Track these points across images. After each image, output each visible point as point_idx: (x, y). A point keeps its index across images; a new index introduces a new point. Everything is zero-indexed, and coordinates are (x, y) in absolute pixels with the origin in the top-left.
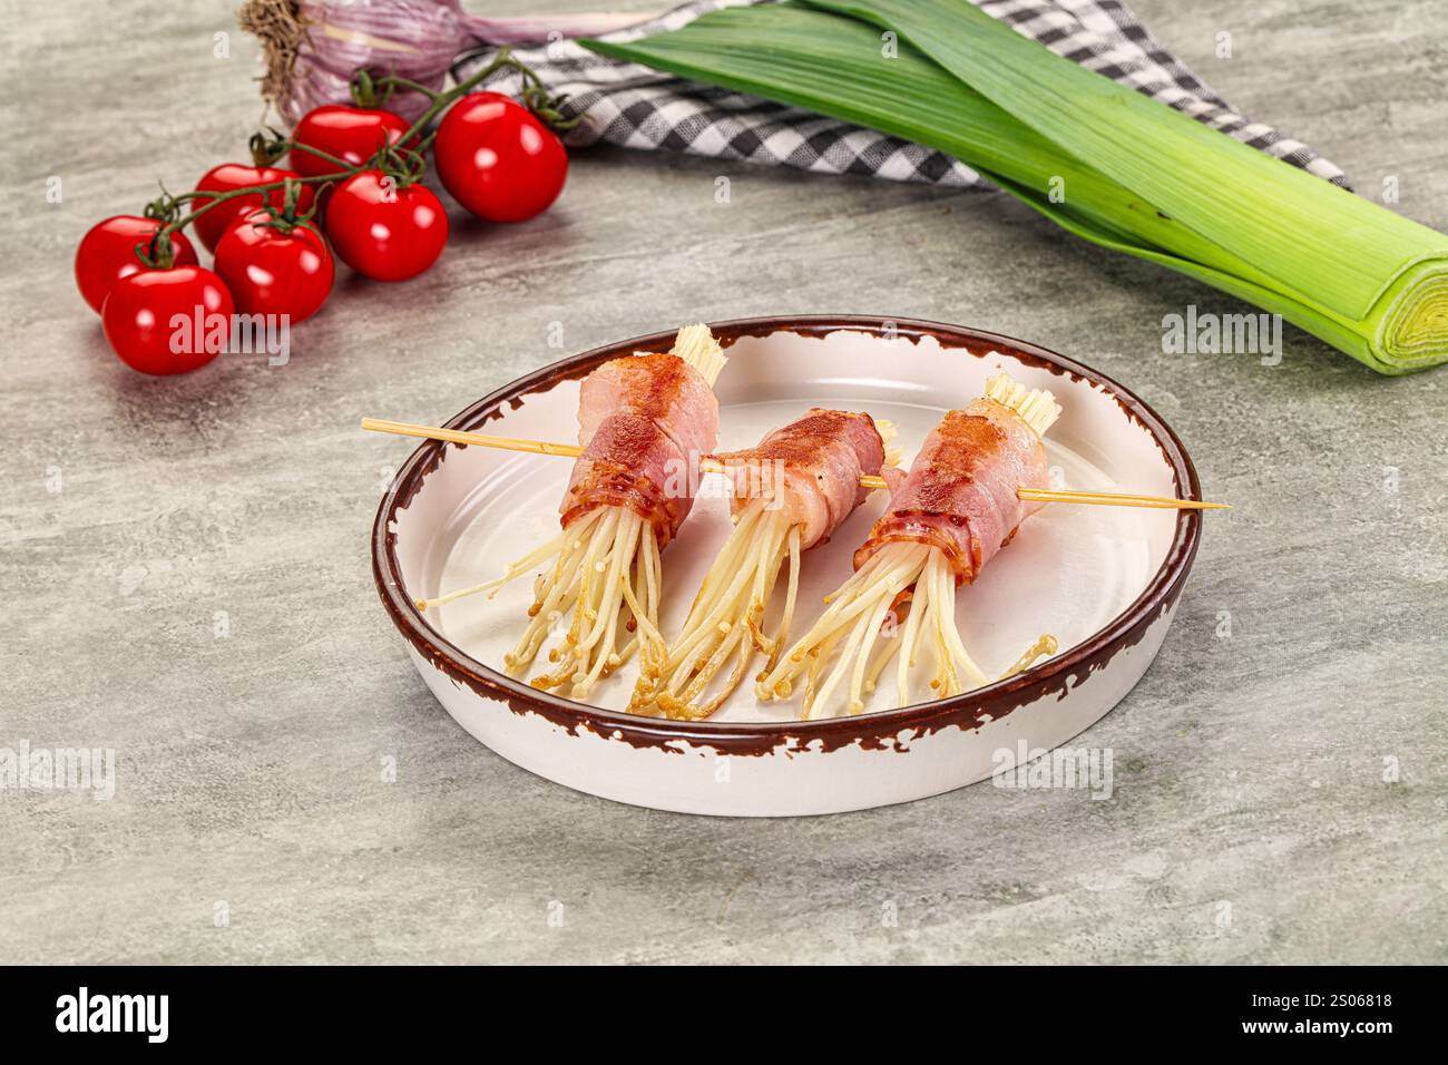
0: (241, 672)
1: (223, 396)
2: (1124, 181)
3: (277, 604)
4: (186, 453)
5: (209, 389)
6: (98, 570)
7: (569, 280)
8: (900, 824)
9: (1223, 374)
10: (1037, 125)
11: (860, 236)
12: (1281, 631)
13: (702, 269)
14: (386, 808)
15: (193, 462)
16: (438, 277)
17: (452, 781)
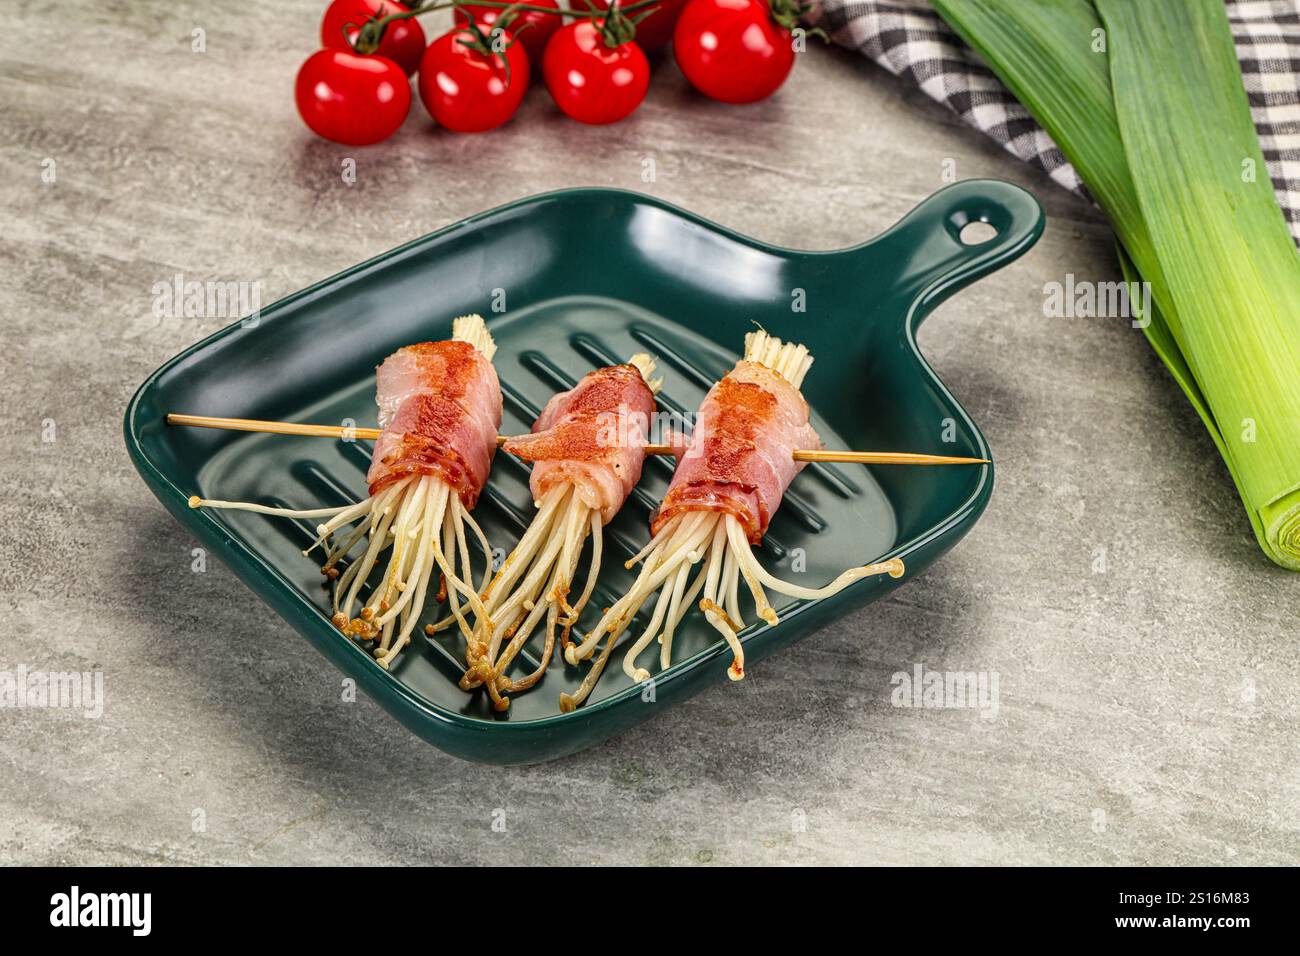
4: (285, 223)
6: (126, 306)
7: (717, 178)
9: (1145, 503)
12: (946, 782)
13: (829, 211)
14: (126, 623)
15: (283, 233)
16: (624, 132)
17: (196, 621)
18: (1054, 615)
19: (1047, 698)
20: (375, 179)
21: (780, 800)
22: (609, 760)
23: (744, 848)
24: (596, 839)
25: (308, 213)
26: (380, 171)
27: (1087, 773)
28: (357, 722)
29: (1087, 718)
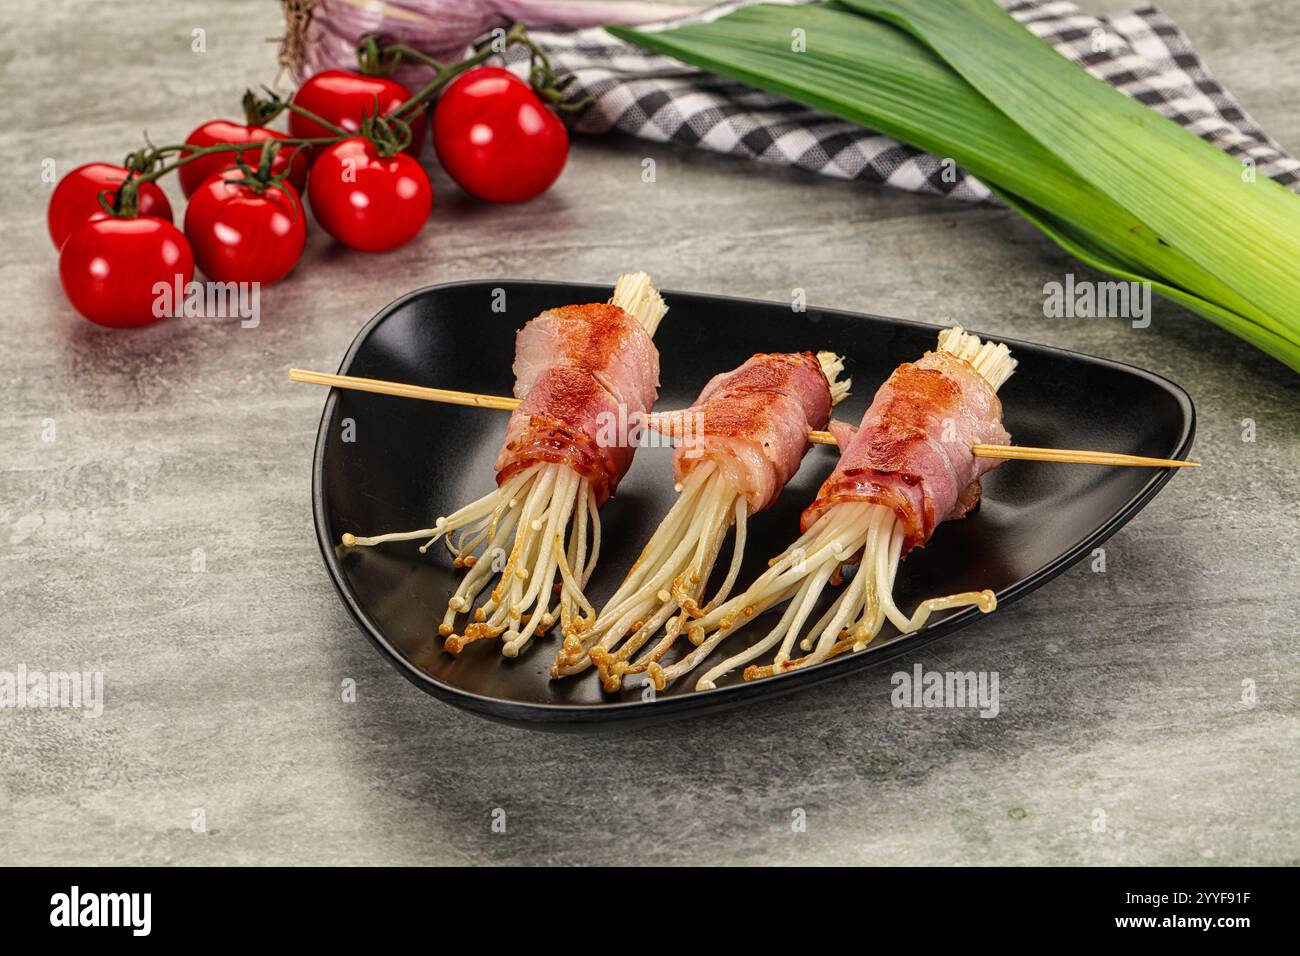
0: (108, 631)
1: (171, 353)
2: (1126, 204)
3: (164, 564)
4: (116, 407)
5: (159, 345)
7: (549, 265)
8: (748, 849)
10: (1045, 140)
11: (855, 243)
12: (1207, 686)
13: (686, 263)
14: (215, 787)
15: (121, 416)
16: (418, 252)
17: (292, 764)
19: (1246, 592)
20: (182, 350)
21: (1052, 747)
22: (844, 760)
23: (1051, 796)
24: (890, 831)
25: (134, 394)
26: (184, 343)
28: (544, 803)
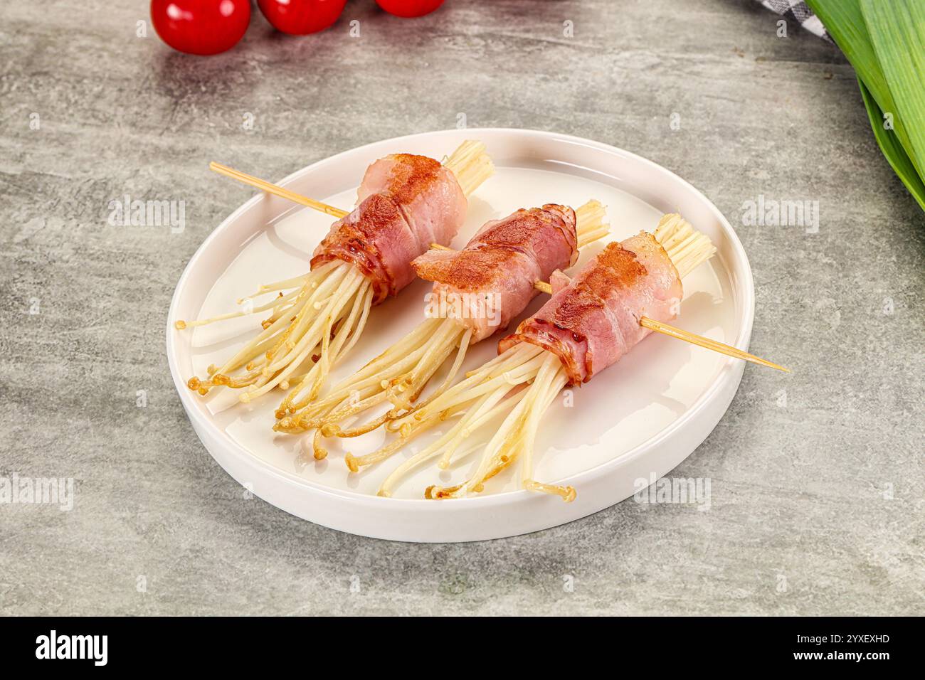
0: (32, 336)
1: (215, 84)
3: (100, 285)
4: (149, 129)
5: (212, 74)
6: (16, 214)
7: (517, 55)
11: (747, 81)
15: (148, 138)
16: (437, 21)
18: (817, 414)
19: (813, 488)
20: (225, 83)
21: (585, 597)
22: (436, 575)
25: (168, 118)
26: (229, 76)
27: (849, 550)
28: (221, 560)
29: (848, 502)
